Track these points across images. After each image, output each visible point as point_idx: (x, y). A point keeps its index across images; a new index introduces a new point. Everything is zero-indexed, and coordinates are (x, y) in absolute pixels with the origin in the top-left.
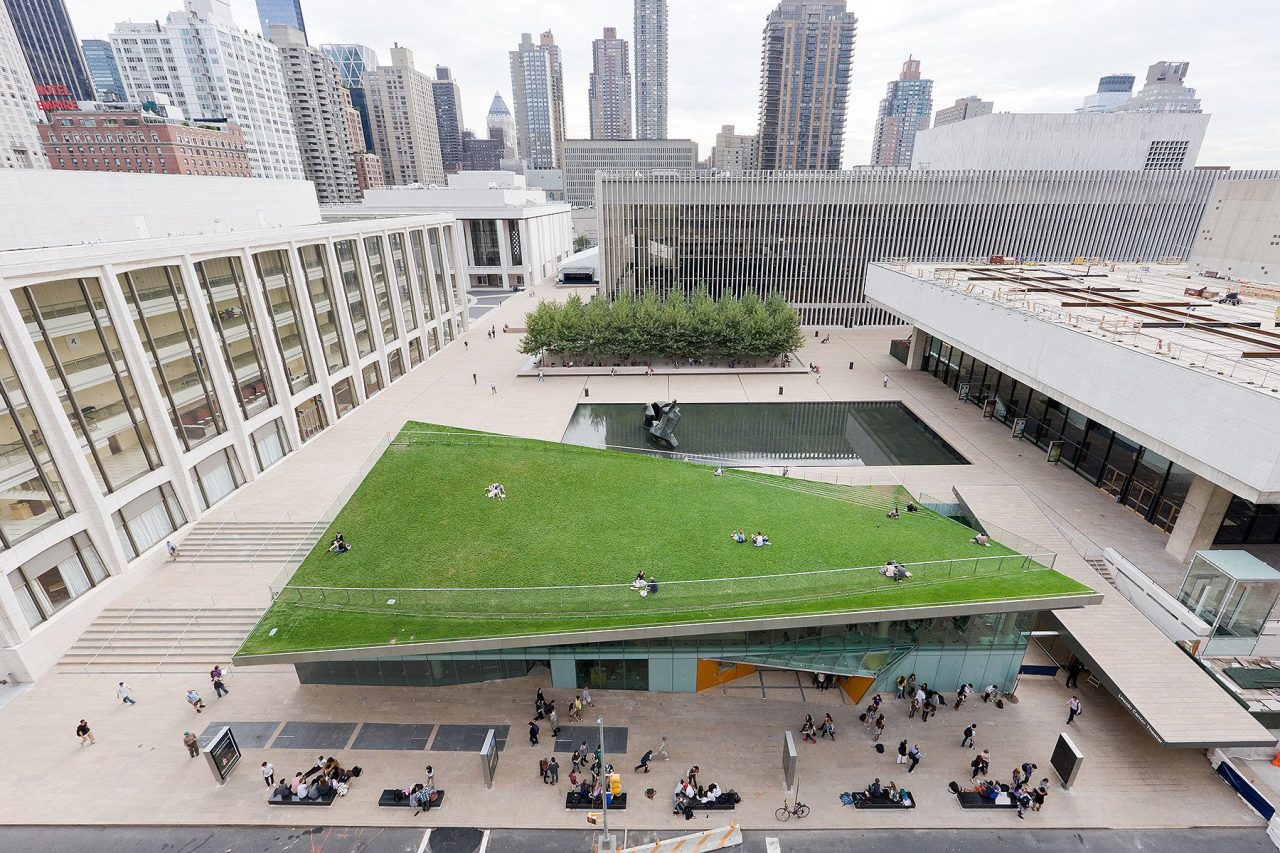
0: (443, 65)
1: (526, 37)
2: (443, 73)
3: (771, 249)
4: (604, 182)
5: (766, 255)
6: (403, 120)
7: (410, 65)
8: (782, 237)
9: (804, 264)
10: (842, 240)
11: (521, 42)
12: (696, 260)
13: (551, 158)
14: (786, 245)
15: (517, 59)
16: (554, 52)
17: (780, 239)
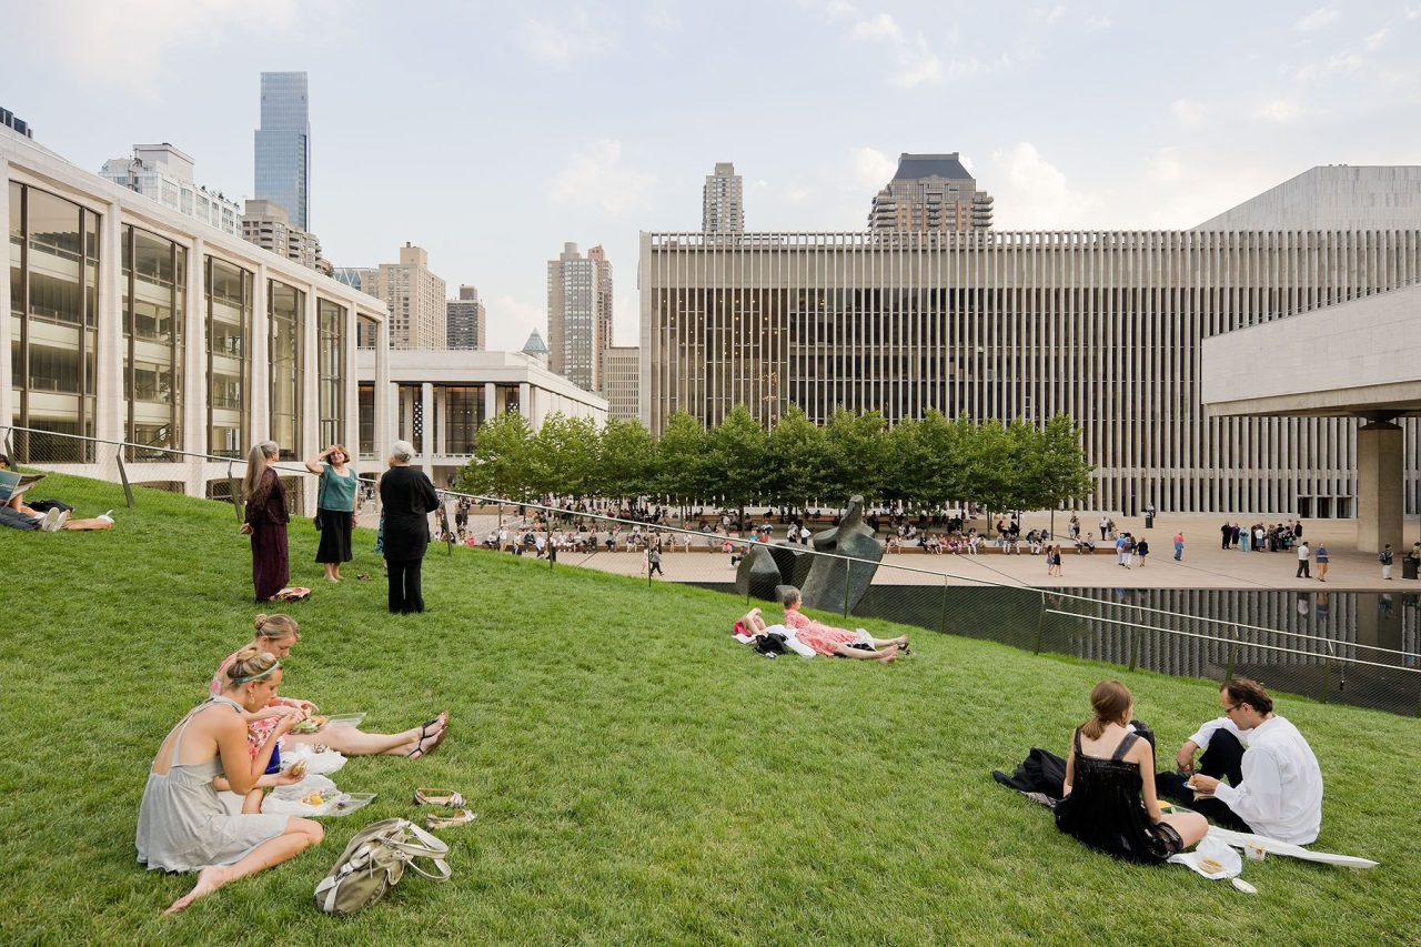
0: (468, 285)
1: (569, 246)
2: (467, 293)
3: (962, 366)
4: (655, 251)
5: (952, 377)
6: (402, 318)
7: (422, 264)
8: (981, 343)
9: (1028, 394)
10: (1096, 350)
11: (563, 251)
12: (821, 385)
13: (590, 379)
14: (990, 359)
15: (558, 270)
16: (604, 268)
17: (977, 349)
